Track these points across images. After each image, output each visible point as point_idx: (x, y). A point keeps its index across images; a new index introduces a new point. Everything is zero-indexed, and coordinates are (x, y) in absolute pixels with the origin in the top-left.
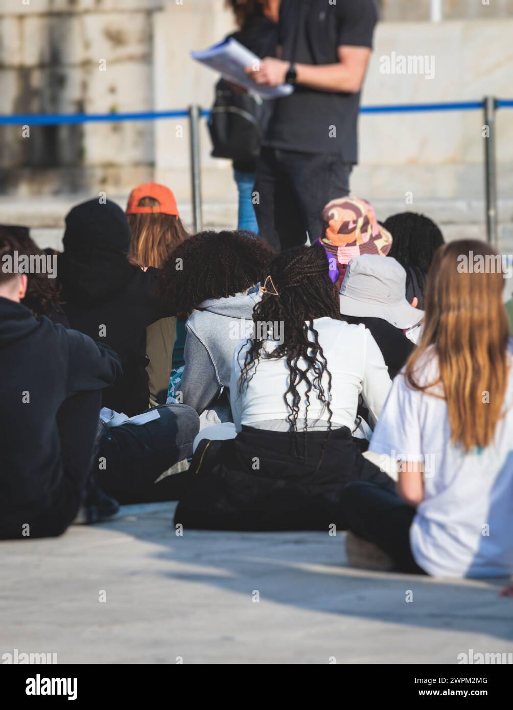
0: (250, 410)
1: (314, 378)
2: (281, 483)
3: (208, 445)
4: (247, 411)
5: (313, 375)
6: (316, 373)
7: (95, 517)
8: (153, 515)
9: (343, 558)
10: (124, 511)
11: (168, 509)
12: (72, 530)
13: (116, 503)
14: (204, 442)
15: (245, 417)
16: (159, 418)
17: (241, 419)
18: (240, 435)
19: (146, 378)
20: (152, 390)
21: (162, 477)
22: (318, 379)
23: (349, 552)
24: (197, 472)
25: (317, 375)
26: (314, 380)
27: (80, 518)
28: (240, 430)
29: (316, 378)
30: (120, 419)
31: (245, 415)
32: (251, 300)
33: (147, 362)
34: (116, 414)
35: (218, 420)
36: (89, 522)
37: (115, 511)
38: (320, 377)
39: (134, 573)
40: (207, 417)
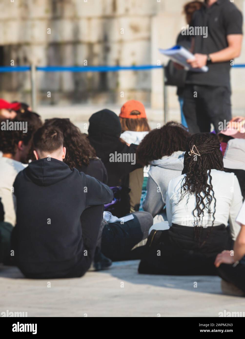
0: (176, 216)
1: (207, 203)
2: (191, 252)
3: (155, 233)
4: (175, 216)
5: (207, 202)
6: (208, 201)
7: (100, 267)
8: (128, 267)
9: (220, 290)
10: (114, 264)
11: (136, 263)
12: (88, 274)
13: (110, 261)
14: (154, 231)
15: (173, 219)
16: (133, 219)
17: (171, 220)
18: (171, 228)
19: (129, 198)
20: (131, 204)
21: (135, 247)
22: (209, 204)
23: (223, 287)
24: (150, 246)
25: (208, 202)
26: (207, 204)
27: (92, 268)
28: (171, 225)
29: (208, 203)
30: (114, 219)
31: (173, 218)
32: (180, 161)
33: (129, 190)
34: (112, 216)
35: (163, 220)
36: (97, 270)
37: (109, 265)
38: (210, 203)
39: (116, 296)
40: (158, 218)
